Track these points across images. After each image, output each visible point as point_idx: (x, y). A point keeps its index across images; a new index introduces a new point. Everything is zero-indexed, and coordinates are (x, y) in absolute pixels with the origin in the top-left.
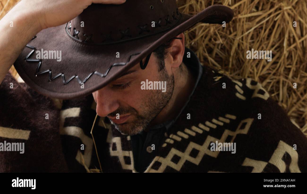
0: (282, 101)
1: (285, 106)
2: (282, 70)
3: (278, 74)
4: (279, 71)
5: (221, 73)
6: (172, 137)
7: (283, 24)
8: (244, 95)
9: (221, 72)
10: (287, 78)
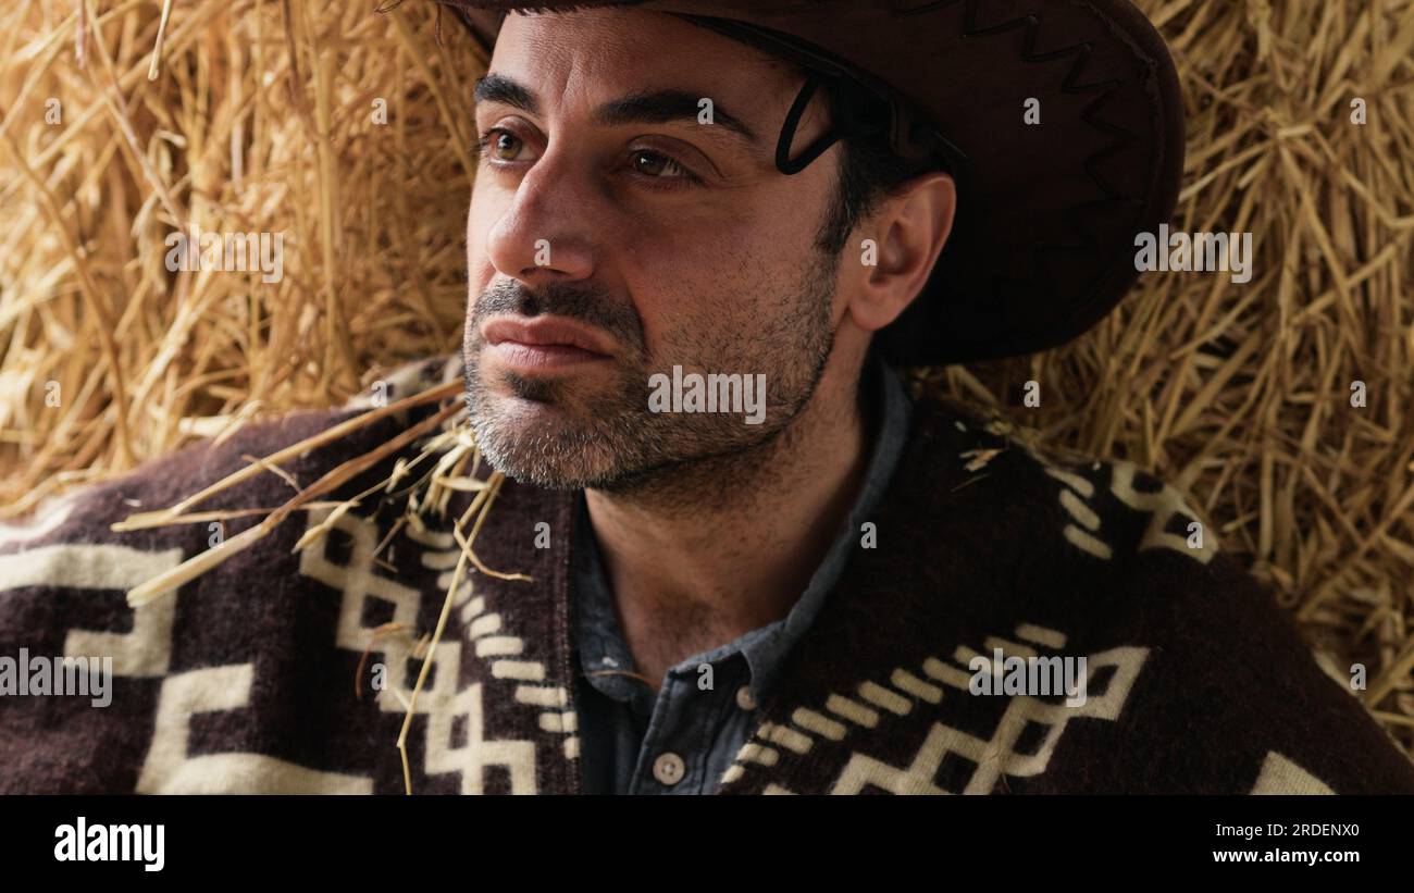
0: (1272, 557)
1: (1285, 578)
2: (1270, 411)
3: (1255, 431)
4: (1258, 417)
5: (998, 433)
6: (770, 734)
7: (1275, 205)
8: (1100, 534)
9: (999, 428)
10: (1293, 450)
